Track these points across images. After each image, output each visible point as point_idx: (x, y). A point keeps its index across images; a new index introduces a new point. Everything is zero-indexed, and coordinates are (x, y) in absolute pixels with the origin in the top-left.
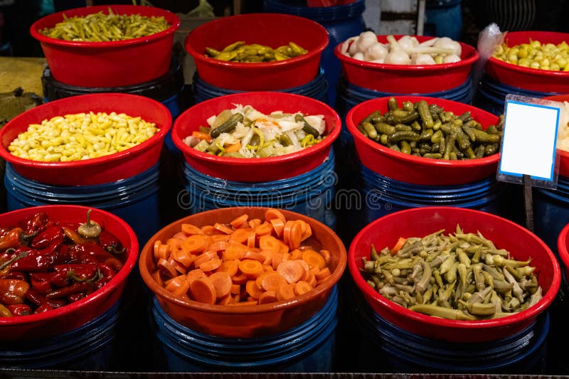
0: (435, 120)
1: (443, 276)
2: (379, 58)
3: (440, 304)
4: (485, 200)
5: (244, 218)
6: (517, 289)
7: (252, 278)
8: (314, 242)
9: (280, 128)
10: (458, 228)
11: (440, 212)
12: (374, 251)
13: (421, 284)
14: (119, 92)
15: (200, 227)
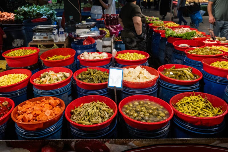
0: (94, 73)
1: (88, 113)
2: (87, 58)
3: (85, 121)
4: (106, 93)
5: (44, 99)
6: (107, 116)
7: (38, 115)
8: (60, 105)
9: (57, 76)
10: (98, 101)
11: (93, 96)
12: (75, 107)
13: (82, 116)
14: (22, 68)
15: (33, 102)
